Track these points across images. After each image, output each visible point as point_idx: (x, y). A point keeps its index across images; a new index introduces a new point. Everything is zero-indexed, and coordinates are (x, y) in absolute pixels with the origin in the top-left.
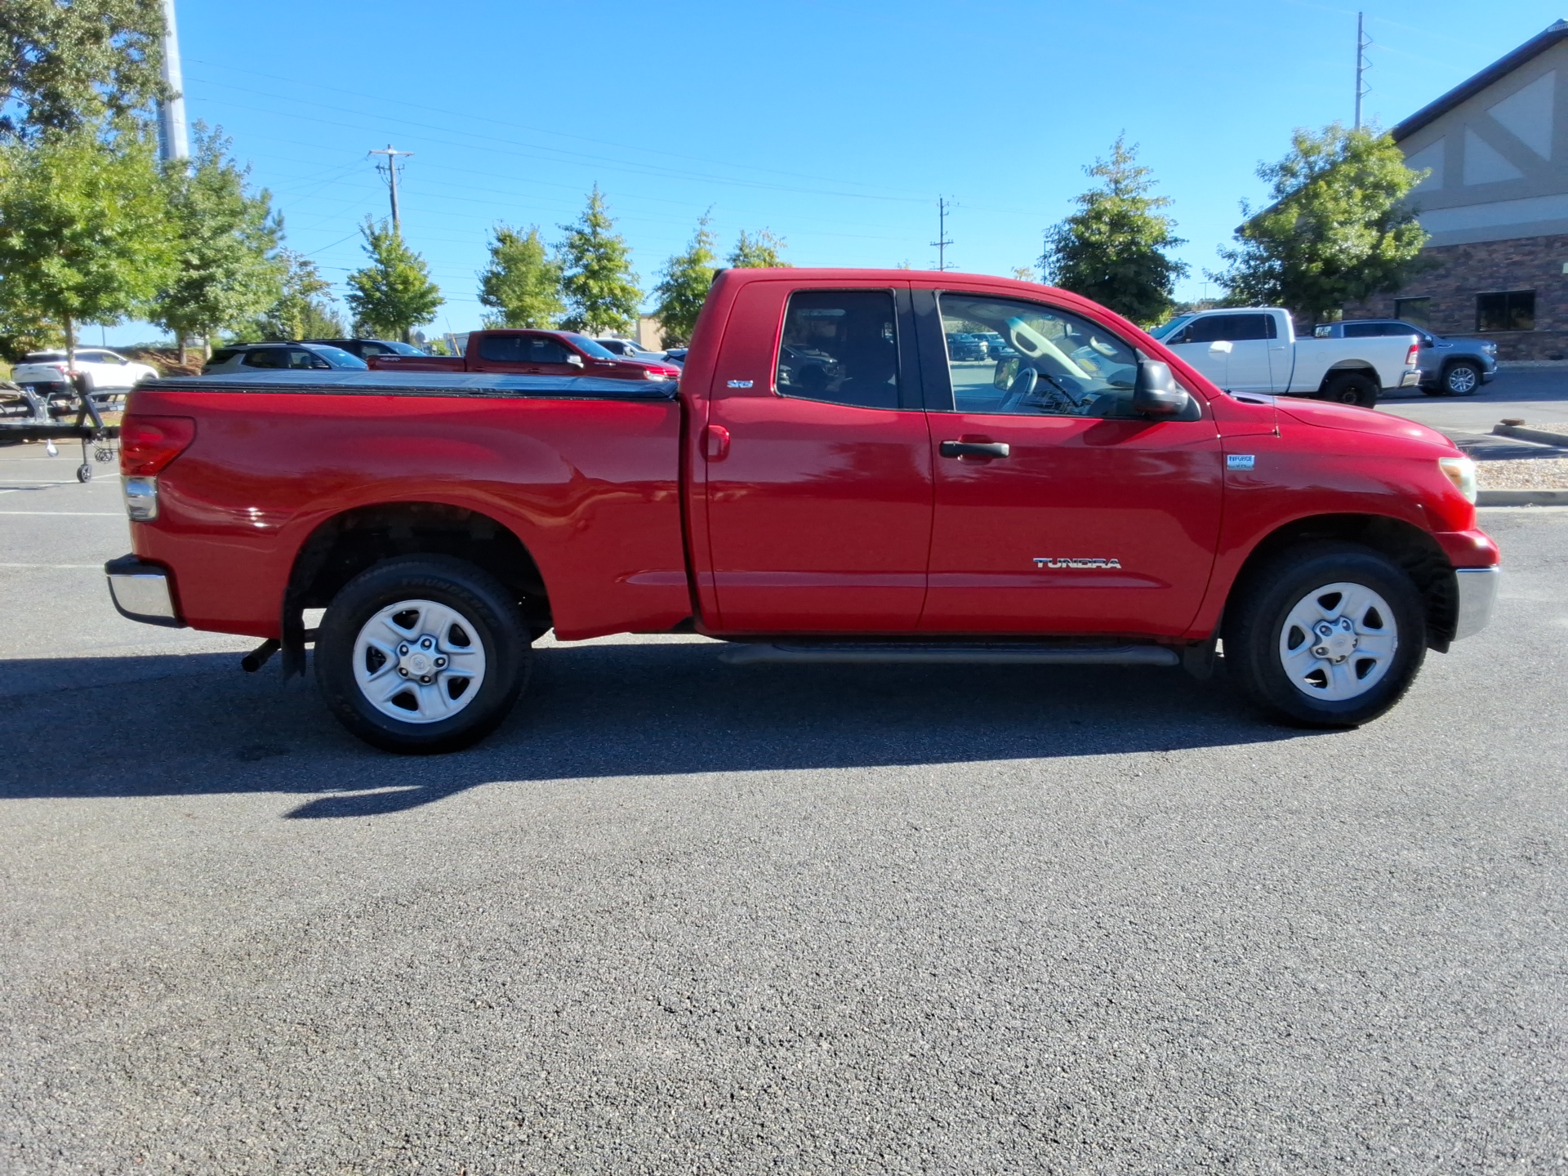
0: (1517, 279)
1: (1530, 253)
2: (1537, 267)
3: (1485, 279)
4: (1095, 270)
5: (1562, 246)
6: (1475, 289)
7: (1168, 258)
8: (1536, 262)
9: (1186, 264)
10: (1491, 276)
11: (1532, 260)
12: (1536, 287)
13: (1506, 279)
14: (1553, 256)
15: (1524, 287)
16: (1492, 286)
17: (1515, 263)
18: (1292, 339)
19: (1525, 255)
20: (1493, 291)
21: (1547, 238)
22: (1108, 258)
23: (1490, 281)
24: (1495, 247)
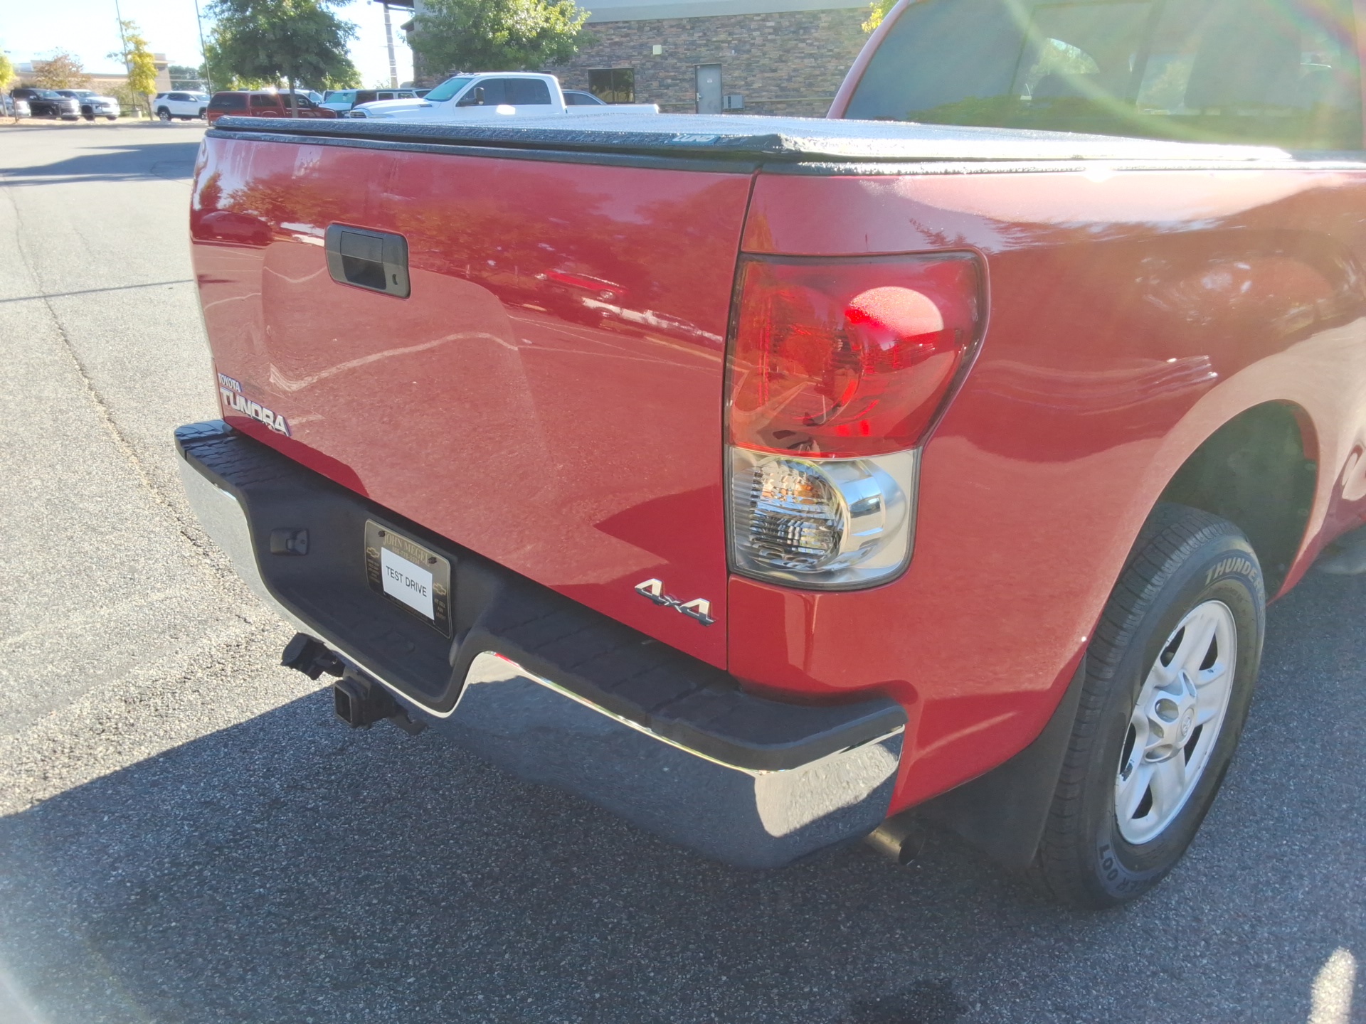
0: (619, 58)
1: (627, 35)
2: (633, 47)
3: (593, 56)
4: (273, 25)
5: (651, 30)
6: (589, 66)
7: (336, 17)
8: (632, 44)
9: (355, 25)
10: (598, 54)
11: (629, 42)
12: (634, 65)
13: (610, 57)
14: (644, 39)
15: (625, 65)
16: (599, 64)
17: (616, 43)
18: (564, 107)
19: (622, 37)
20: (601, 67)
21: (639, 22)
22: (285, 13)
23: (598, 59)
24: (598, 28)
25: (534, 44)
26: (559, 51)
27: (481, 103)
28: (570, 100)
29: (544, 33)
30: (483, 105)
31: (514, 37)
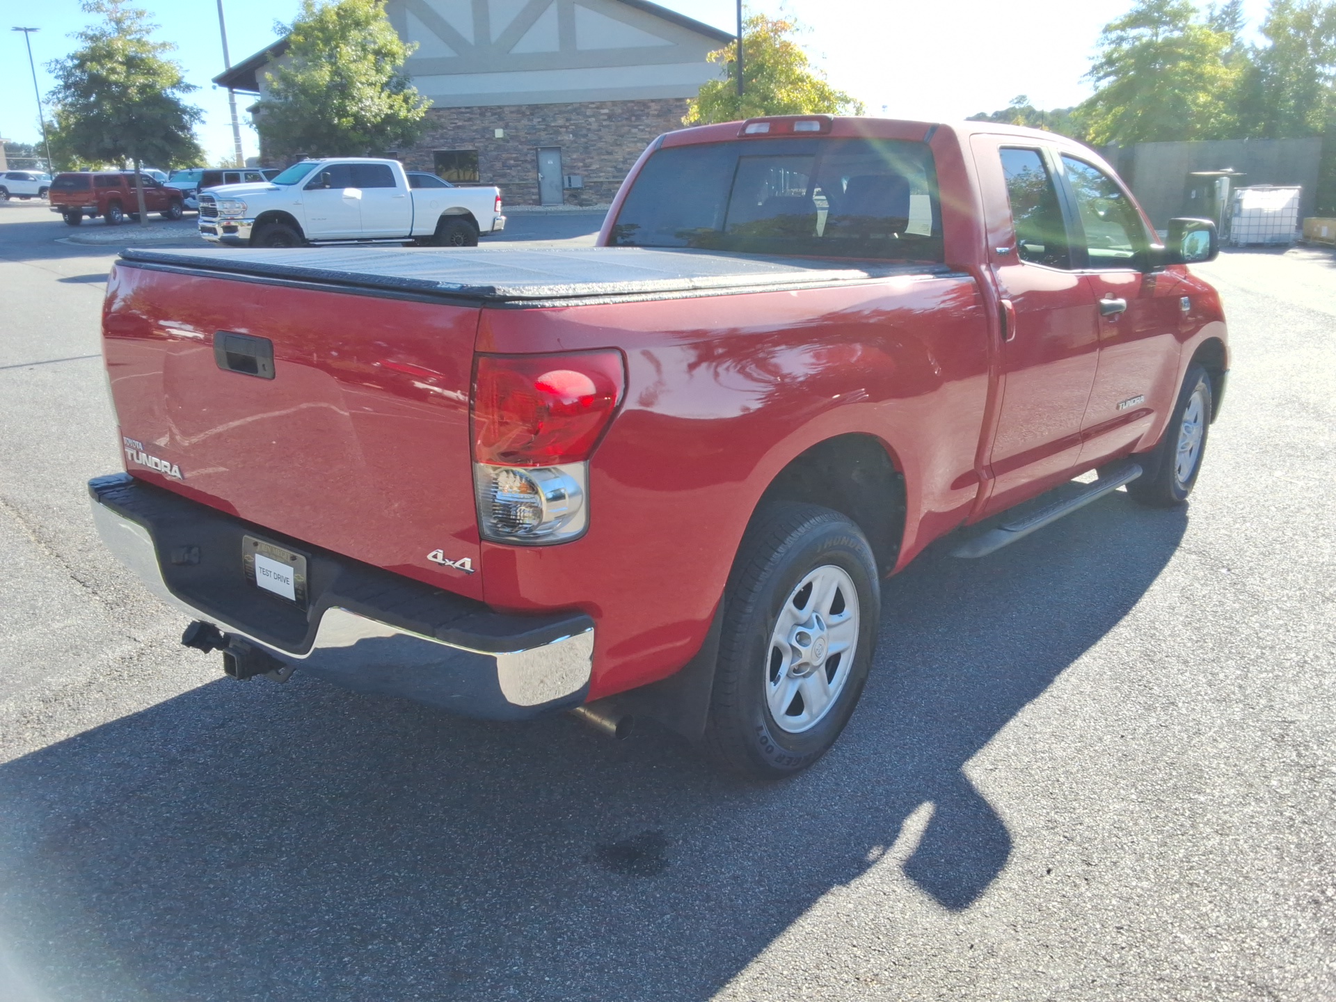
0: (463, 141)
1: (470, 119)
2: (475, 131)
3: (437, 139)
4: (117, 111)
5: (492, 115)
6: (434, 147)
7: (181, 103)
8: (475, 128)
9: (201, 110)
10: (442, 137)
11: (472, 125)
12: (476, 147)
13: (454, 140)
14: (486, 124)
15: (469, 147)
16: (443, 145)
17: (459, 127)
18: (409, 189)
19: (465, 121)
20: (445, 149)
21: (480, 108)
22: (130, 99)
23: (442, 141)
24: (441, 113)
25: (379, 129)
26: (403, 135)
27: (327, 186)
28: (415, 182)
29: (390, 119)
30: (330, 188)
31: (359, 120)
